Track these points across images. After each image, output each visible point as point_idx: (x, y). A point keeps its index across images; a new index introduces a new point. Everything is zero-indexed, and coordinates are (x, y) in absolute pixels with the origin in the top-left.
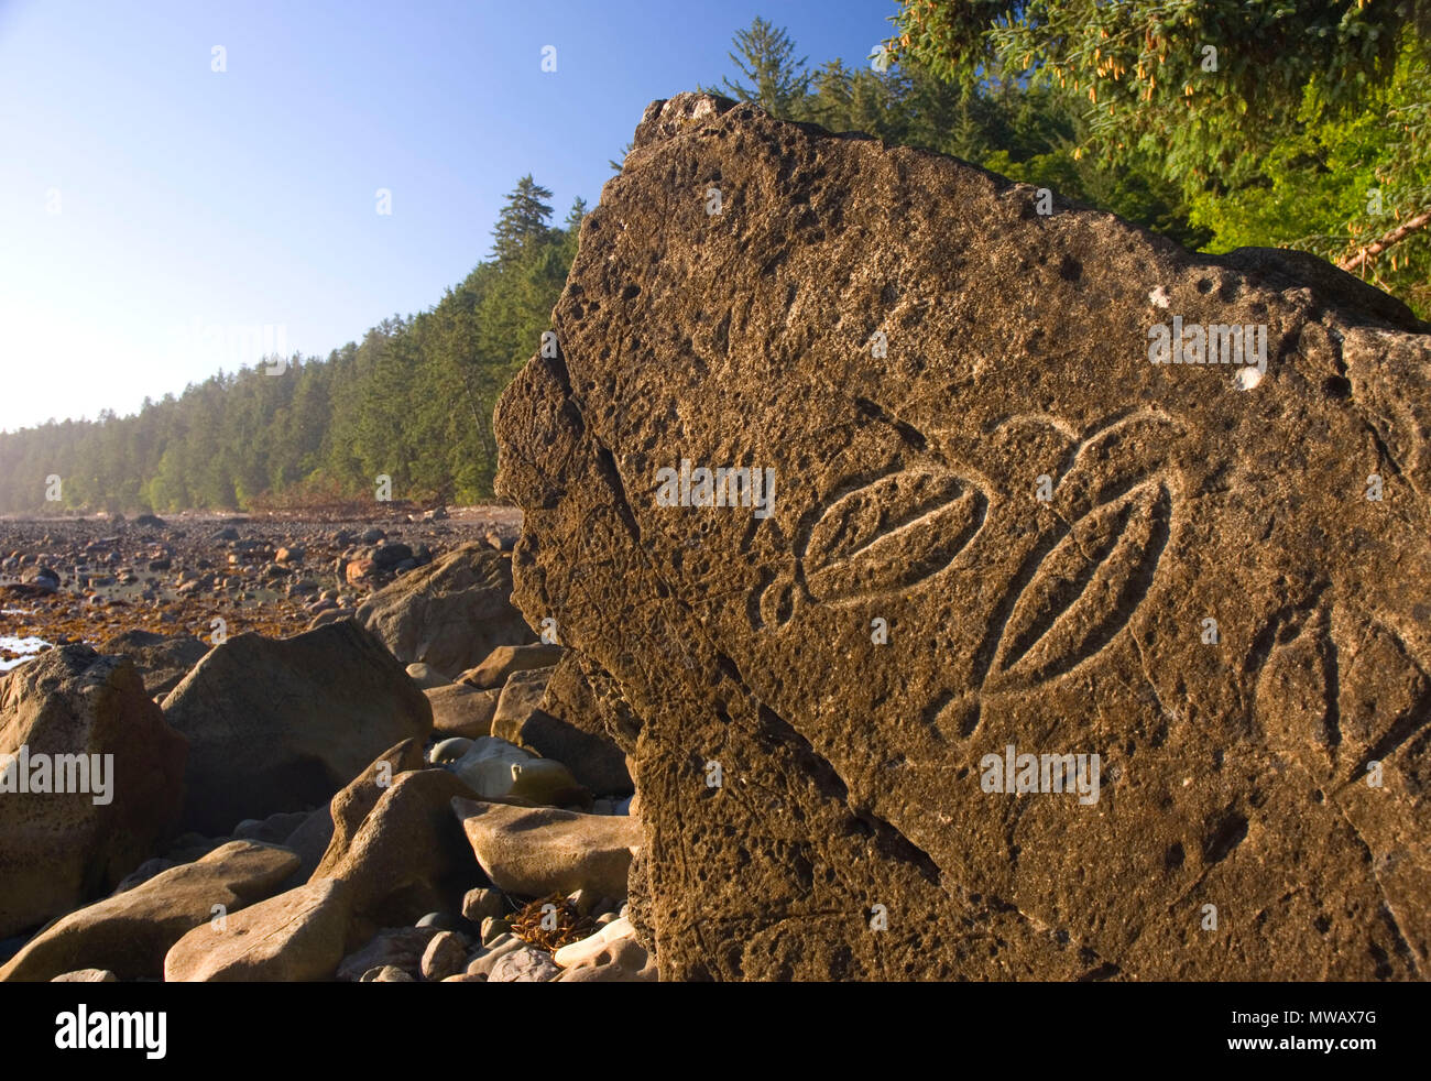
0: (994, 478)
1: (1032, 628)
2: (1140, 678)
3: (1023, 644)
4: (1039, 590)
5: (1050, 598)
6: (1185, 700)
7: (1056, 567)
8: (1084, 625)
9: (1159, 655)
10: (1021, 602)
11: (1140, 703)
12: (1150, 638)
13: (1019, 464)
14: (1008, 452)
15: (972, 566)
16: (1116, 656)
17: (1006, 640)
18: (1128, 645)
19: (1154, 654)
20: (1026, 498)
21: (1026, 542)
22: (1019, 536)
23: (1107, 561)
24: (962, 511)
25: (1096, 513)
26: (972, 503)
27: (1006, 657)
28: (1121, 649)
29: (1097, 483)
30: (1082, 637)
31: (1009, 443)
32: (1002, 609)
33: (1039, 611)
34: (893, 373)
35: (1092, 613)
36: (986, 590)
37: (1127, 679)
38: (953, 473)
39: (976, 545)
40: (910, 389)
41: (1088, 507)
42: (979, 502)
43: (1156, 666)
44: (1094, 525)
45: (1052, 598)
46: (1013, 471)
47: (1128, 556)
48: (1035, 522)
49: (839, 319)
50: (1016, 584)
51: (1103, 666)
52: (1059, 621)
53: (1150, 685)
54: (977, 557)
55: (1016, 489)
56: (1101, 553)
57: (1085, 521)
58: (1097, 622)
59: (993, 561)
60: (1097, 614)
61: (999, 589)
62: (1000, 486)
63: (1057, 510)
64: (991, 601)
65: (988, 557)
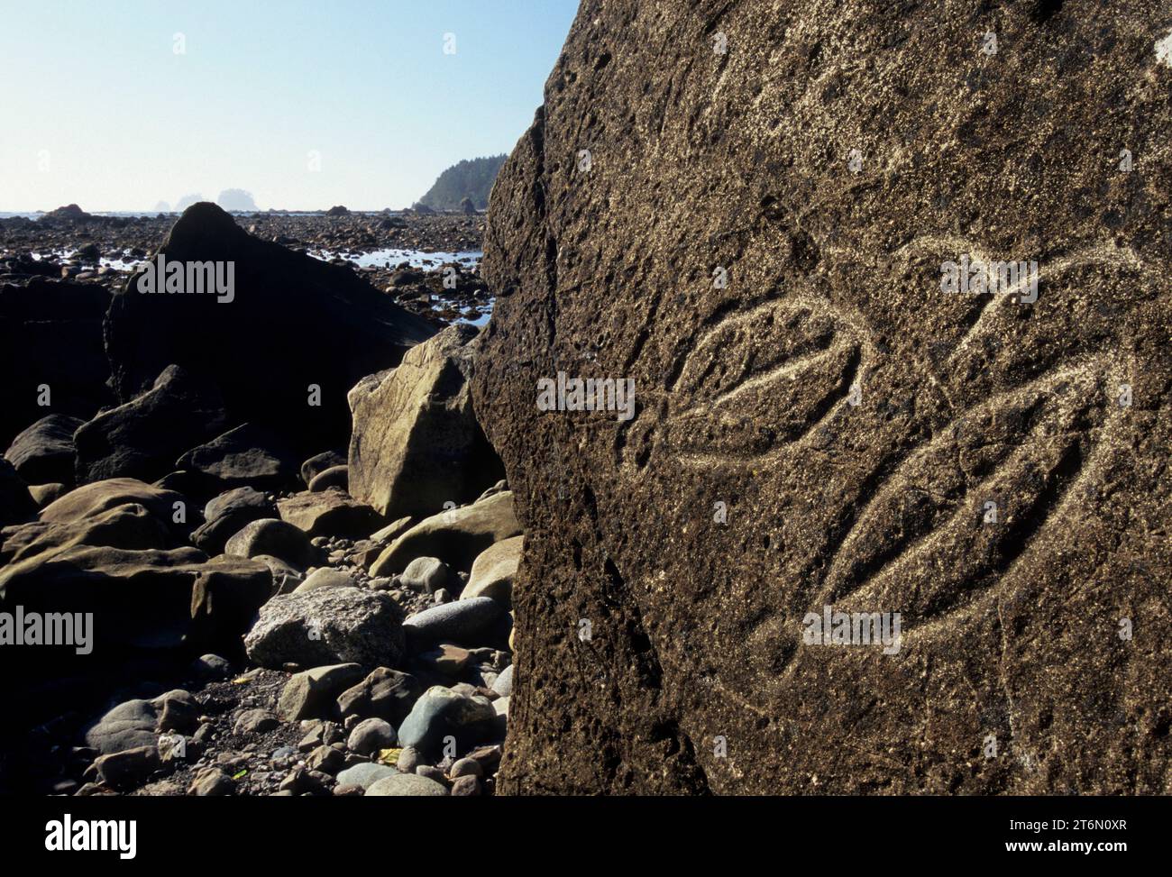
0: (879, 325)
1: (875, 557)
2: (993, 682)
3: (860, 575)
4: (894, 504)
5: (906, 520)
6: (1048, 746)
7: (921, 476)
8: (938, 573)
9: (1026, 658)
10: (869, 513)
11: (984, 722)
12: (1020, 625)
13: (913, 310)
14: (904, 290)
15: (826, 447)
16: (969, 636)
17: (841, 564)
18: (988, 625)
19: (1021, 652)
20: (910, 363)
21: (896, 428)
22: (889, 418)
23: (991, 484)
24: (831, 368)
25: (996, 403)
26: (844, 360)
27: (838, 587)
28: (980, 629)
29: (1006, 356)
30: (931, 592)
31: (908, 277)
32: (847, 519)
33: (887, 536)
34: (800, 165)
35: (953, 558)
36: (833, 487)
37: (976, 679)
38: (835, 312)
39: (837, 420)
40: (814, 189)
41: (987, 390)
42: (855, 357)
43: (1021, 674)
44: (987, 422)
45: (908, 520)
46: (904, 321)
47: (1020, 483)
48: (912, 401)
49: (760, 91)
50: (870, 486)
51: (947, 646)
52: (909, 556)
53: (1004, 700)
54: (835, 436)
55: (901, 347)
56: (984, 470)
57: (978, 413)
58: (955, 576)
59: (852, 446)
60: (958, 563)
61: (849, 489)
62: (883, 340)
63: (945, 389)
64: (836, 502)
65: (847, 439)
